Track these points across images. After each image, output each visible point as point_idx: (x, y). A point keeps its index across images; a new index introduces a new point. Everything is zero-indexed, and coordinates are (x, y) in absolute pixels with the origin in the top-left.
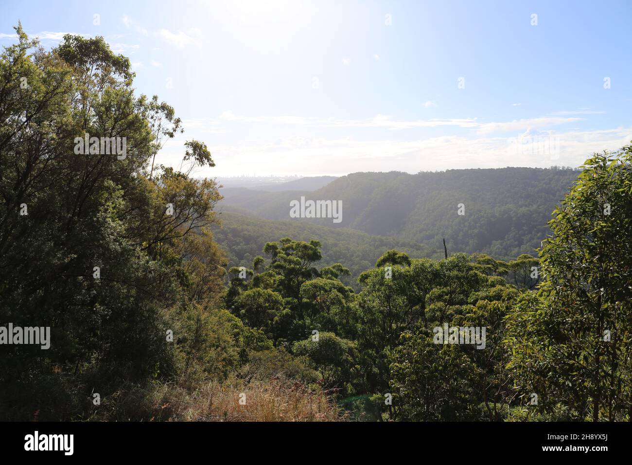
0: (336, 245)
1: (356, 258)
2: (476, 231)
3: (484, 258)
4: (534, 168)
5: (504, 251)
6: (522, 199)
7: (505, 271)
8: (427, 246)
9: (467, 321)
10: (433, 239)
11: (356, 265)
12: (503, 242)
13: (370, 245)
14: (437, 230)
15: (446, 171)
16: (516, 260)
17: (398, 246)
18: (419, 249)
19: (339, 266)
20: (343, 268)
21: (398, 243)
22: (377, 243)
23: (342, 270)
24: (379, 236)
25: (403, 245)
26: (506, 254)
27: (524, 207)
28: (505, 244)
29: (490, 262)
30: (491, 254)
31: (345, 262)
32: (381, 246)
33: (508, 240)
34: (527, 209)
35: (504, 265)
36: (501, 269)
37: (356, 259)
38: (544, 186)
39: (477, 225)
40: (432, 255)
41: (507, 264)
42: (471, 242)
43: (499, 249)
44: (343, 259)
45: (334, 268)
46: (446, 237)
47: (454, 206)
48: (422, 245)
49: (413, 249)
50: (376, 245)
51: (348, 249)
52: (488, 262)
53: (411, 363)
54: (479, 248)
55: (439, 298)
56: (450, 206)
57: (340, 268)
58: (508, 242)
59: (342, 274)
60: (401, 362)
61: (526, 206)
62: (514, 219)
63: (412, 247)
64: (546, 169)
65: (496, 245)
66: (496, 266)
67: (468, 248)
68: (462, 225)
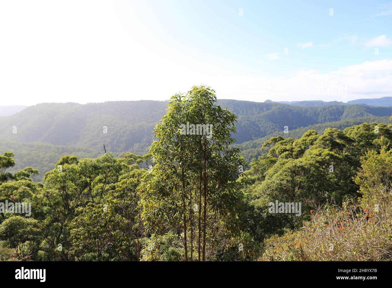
0: (29, 154)
1: (45, 161)
2: (124, 138)
3: (129, 155)
4: (156, 100)
5: (141, 149)
6: (150, 119)
7: (141, 160)
8: (95, 150)
9: (116, 193)
10: (98, 146)
11: (46, 166)
12: (140, 144)
13: (55, 152)
14: (100, 139)
15: (105, 102)
16: (147, 154)
17: (75, 151)
18: (89, 152)
19: (30, 169)
20: (33, 170)
21: (75, 149)
22: (60, 150)
23: (32, 172)
24: (62, 146)
25: (79, 150)
26: (142, 151)
27: (151, 123)
28: (141, 145)
29: (132, 156)
30: (133, 152)
31: (37, 166)
32: (63, 153)
33: (143, 143)
34: (153, 124)
35: (140, 157)
36: (138, 160)
37: (45, 163)
38: (162, 111)
39: (125, 135)
40: (98, 155)
41: (142, 156)
42: (121, 145)
43: (138, 148)
44: (35, 163)
45: (25, 170)
46: (106, 144)
47: (110, 124)
48: (91, 149)
49: (86, 153)
50: (59, 151)
51: (38, 156)
52: (131, 157)
53: (84, 227)
54: (126, 148)
55: (100, 181)
56: (108, 124)
57: (31, 170)
58: (143, 144)
59: (33, 174)
60: (78, 227)
61: (152, 122)
62: (146, 130)
63: (84, 151)
64: (162, 101)
65: (136, 146)
66: (135, 159)
67: (120, 149)
68: (116, 135)
